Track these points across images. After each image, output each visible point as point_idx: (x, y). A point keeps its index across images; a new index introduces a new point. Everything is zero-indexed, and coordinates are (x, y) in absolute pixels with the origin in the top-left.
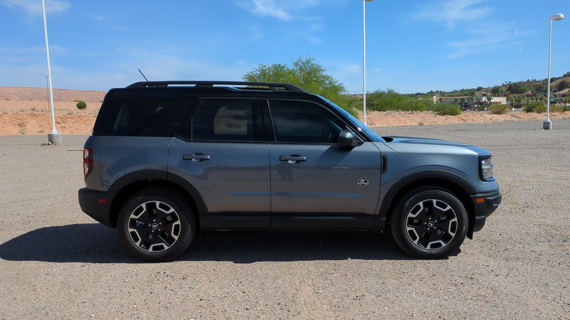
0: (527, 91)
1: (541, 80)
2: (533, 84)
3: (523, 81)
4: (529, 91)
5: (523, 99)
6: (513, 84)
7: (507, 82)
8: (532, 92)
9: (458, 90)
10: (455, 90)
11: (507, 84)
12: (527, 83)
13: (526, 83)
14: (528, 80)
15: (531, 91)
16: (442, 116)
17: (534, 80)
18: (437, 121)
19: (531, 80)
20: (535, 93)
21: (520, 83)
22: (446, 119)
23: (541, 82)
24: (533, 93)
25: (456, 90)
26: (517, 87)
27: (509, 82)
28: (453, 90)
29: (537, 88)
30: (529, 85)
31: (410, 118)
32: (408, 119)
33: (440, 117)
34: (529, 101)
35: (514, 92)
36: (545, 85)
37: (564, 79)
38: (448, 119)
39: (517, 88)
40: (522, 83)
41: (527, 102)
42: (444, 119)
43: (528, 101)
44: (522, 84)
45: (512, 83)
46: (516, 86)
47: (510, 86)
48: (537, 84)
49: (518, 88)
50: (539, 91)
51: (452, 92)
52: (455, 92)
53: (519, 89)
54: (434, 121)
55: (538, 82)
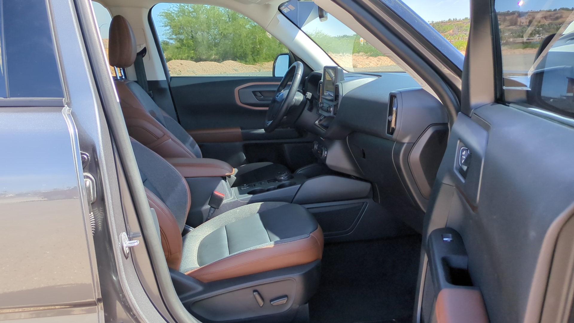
1: (462, 19)
2: (454, 23)
3: (445, 21)
4: (450, 30)
6: (435, 23)
7: (430, 22)
8: (453, 31)
12: (449, 22)
13: (447, 22)
14: (450, 19)
16: (374, 58)
17: (455, 19)
18: (369, 63)
19: (452, 20)
20: (456, 32)
21: (442, 22)
22: (378, 61)
23: (461, 21)
27: (432, 22)
29: (458, 27)
30: (450, 24)
31: (343, 60)
32: (341, 61)
33: (372, 59)
34: (452, 41)
36: (465, 24)
38: (381, 61)
40: (444, 23)
42: (376, 61)
44: (443, 24)
45: (435, 22)
46: (438, 25)
47: (433, 25)
48: (458, 23)
50: (459, 30)
54: (366, 63)
55: (458, 21)
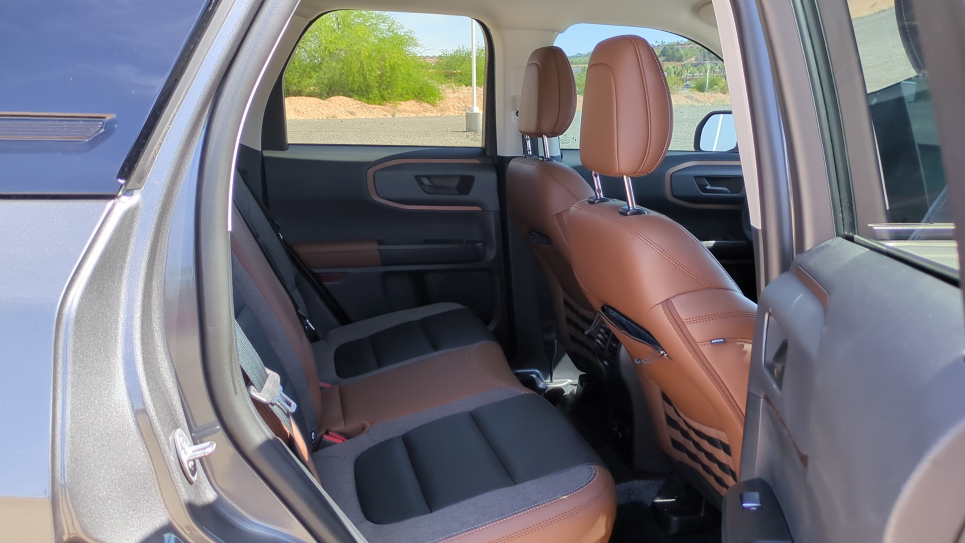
0: (689, 58)
3: (682, 41)
4: (692, 57)
5: (686, 71)
6: (668, 45)
8: (696, 60)
9: (583, 53)
10: (579, 54)
11: (658, 46)
13: (686, 44)
15: (695, 57)
20: (701, 60)
21: (678, 44)
24: (698, 61)
25: (580, 52)
26: (675, 50)
27: (662, 42)
28: (575, 54)
29: (704, 52)
30: (691, 48)
34: (695, 75)
35: (670, 58)
39: (674, 52)
40: (682, 45)
41: (691, 75)
43: (693, 74)
44: (680, 46)
45: (666, 43)
46: (672, 49)
47: (664, 49)
49: (676, 52)
50: (706, 58)
51: (574, 57)
52: (579, 57)
53: (677, 55)
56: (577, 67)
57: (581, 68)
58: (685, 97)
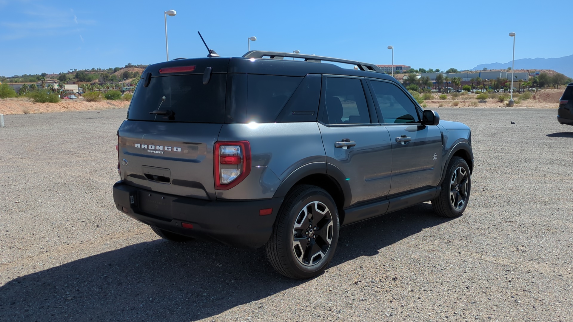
0: (95, 80)
1: (105, 69)
2: (98, 73)
3: (88, 69)
4: (96, 79)
5: (95, 87)
7: (73, 70)
8: (99, 81)
9: (19, 75)
10: (16, 76)
11: (73, 72)
12: (93, 71)
13: (91, 71)
14: (93, 68)
15: (98, 79)
16: (42, 104)
17: (99, 69)
18: (38, 109)
19: (96, 69)
20: (102, 81)
21: (86, 71)
22: (47, 107)
23: (105, 71)
24: (100, 81)
26: (85, 75)
27: (75, 69)
28: (13, 76)
29: (103, 76)
30: (94, 73)
31: (7, 105)
32: (5, 106)
33: (40, 105)
35: (82, 79)
36: (110, 74)
37: (126, 70)
38: (50, 107)
39: (84, 76)
40: (88, 72)
41: (99, 90)
42: (45, 107)
44: (87, 72)
45: (78, 70)
46: (82, 74)
47: (77, 74)
48: (102, 73)
49: (85, 76)
50: (105, 80)
52: (17, 78)
53: (86, 77)
54: (35, 108)
55: (102, 71)
56: (18, 84)
57: (22, 85)
58: (106, 103)
